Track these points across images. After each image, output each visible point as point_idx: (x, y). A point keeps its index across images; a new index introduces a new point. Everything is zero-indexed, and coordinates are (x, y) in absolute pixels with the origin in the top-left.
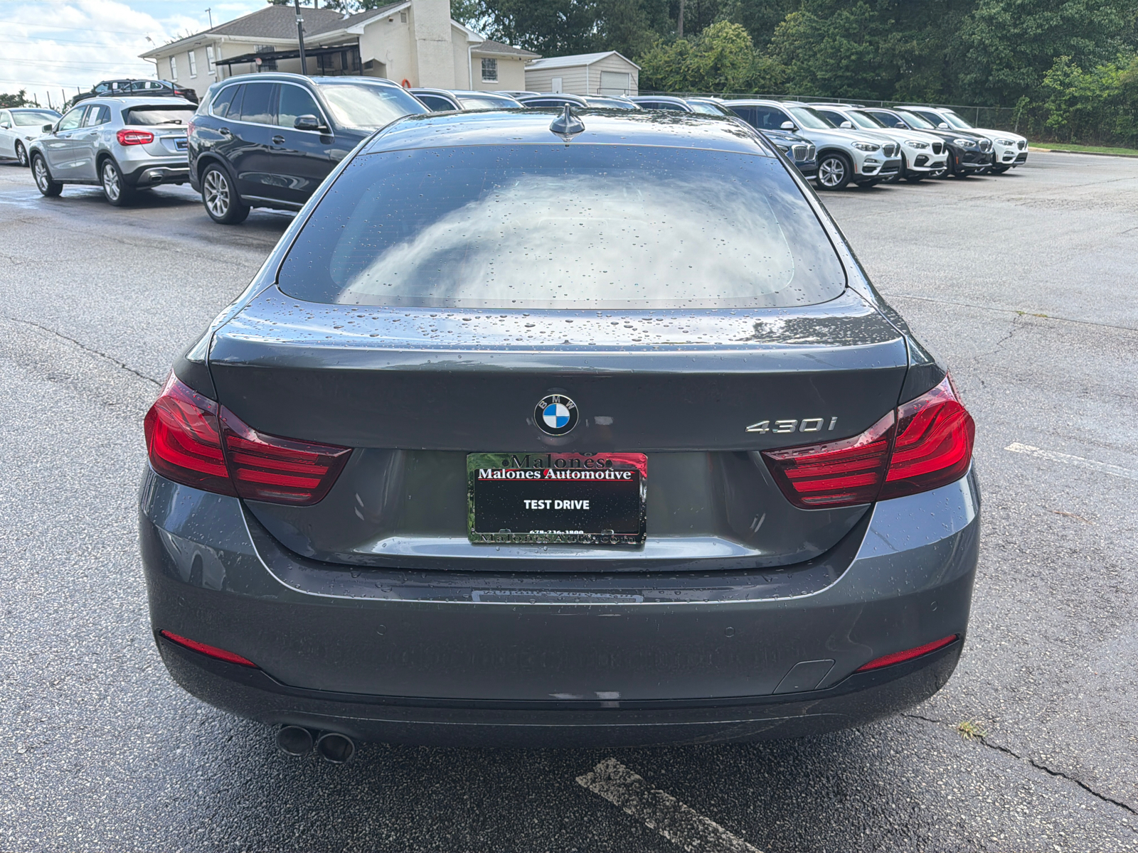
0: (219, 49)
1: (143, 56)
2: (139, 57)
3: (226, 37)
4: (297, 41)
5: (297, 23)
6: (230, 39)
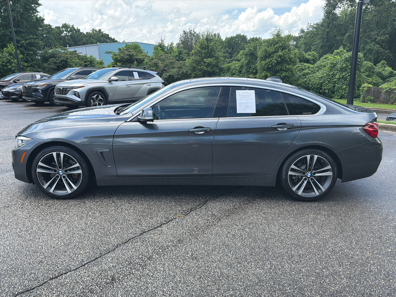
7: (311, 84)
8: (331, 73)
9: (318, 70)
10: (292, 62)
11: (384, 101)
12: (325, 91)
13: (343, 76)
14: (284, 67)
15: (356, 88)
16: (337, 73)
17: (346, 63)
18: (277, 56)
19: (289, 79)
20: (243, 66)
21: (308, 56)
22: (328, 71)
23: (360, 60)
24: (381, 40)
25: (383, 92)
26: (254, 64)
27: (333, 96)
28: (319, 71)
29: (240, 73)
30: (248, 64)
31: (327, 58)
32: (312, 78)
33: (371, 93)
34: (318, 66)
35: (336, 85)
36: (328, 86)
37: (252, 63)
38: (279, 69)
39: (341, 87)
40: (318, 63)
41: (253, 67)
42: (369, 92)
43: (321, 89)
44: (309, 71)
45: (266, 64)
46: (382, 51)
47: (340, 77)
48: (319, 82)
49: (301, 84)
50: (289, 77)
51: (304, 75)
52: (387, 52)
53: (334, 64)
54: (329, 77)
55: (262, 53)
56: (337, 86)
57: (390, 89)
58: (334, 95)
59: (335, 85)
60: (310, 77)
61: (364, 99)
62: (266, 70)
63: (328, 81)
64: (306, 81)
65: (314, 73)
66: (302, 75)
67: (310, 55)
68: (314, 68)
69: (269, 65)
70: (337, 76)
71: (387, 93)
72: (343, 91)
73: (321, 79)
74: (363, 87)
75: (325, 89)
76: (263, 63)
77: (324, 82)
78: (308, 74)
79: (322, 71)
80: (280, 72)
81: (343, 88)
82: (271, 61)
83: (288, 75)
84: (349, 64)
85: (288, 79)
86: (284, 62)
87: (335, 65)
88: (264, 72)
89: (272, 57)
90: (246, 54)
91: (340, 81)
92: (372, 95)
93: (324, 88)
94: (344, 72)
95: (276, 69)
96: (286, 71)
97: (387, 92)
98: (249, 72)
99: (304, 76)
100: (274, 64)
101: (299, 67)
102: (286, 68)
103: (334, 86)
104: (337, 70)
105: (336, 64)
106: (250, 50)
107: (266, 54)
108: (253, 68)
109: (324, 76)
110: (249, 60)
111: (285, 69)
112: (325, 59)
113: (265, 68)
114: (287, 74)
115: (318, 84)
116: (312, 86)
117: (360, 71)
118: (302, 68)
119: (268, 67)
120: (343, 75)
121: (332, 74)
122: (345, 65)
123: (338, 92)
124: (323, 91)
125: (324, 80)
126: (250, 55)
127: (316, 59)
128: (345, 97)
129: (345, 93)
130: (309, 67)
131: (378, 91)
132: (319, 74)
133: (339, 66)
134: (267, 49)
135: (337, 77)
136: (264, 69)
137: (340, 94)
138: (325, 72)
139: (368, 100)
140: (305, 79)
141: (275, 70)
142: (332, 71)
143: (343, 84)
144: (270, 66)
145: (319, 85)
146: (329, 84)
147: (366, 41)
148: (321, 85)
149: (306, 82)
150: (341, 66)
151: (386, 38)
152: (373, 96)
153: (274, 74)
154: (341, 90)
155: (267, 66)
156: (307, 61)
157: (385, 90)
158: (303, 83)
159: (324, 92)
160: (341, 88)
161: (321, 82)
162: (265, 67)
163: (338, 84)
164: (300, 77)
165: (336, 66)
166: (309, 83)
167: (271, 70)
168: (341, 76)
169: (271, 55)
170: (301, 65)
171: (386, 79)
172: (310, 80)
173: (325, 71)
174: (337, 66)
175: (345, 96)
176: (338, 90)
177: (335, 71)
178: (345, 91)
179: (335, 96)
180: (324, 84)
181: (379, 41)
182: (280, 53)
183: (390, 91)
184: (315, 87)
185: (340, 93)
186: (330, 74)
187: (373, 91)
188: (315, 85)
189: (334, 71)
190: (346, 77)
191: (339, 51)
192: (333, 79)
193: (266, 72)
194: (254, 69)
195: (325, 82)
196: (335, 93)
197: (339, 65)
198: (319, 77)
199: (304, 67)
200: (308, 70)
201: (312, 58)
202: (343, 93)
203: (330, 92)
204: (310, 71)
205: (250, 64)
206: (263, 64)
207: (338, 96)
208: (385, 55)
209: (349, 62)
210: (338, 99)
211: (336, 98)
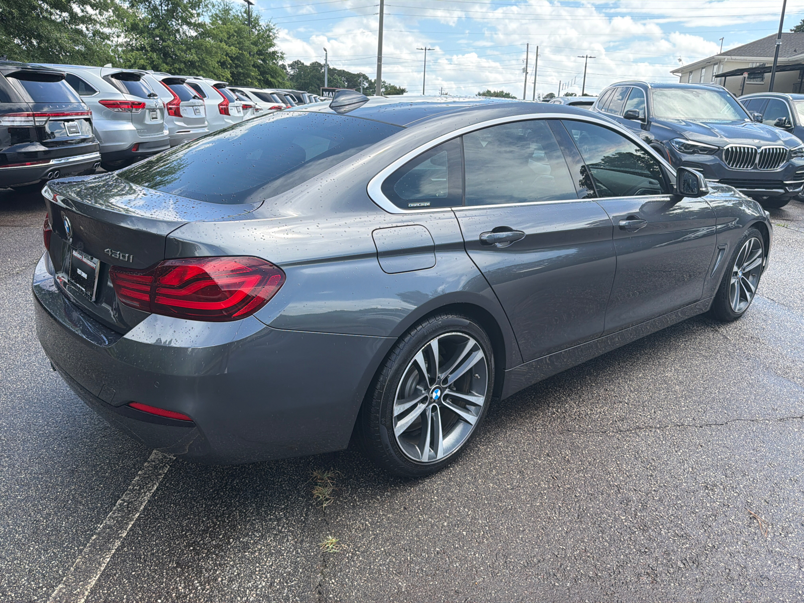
0: (722, 66)
1: (673, 72)
2: (671, 72)
3: (729, 57)
4: (772, 59)
5: (776, 46)
6: (732, 59)
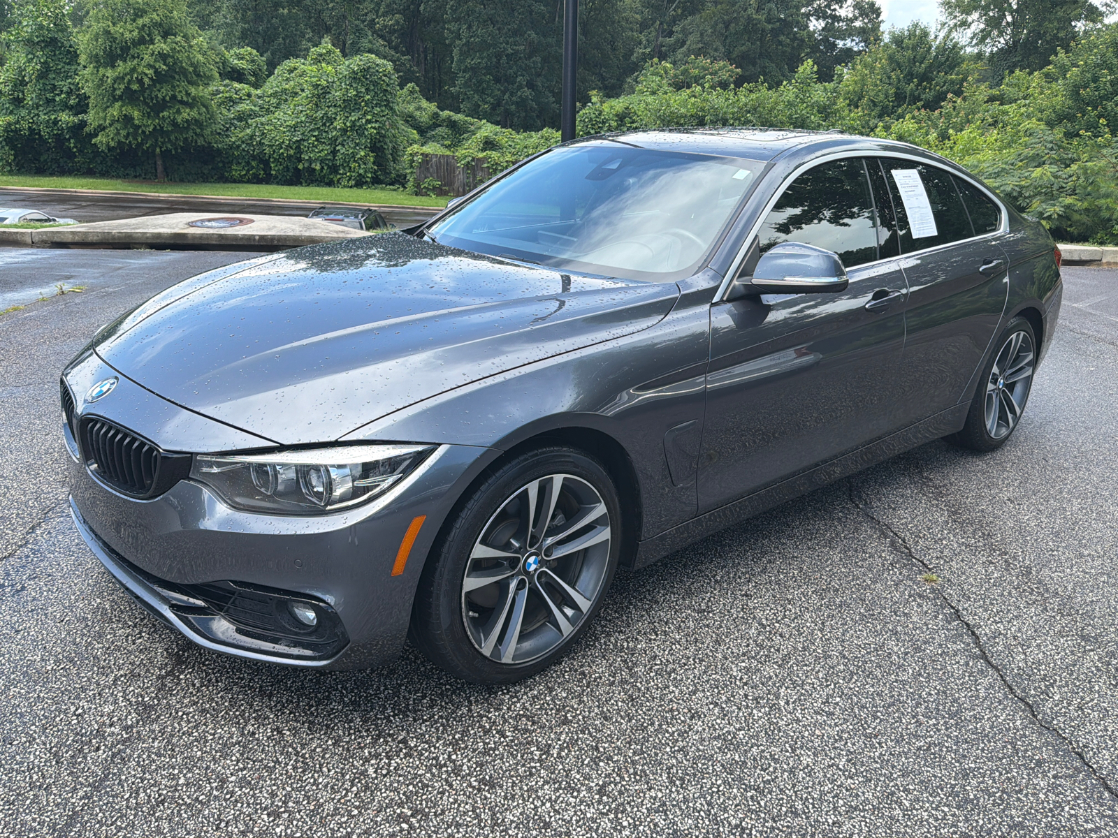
7: (269, 146)
8: (320, 114)
9: (279, 104)
10: (199, 76)
11: (464, 190)
12: (313, 166)
13: (354, 122)
14: (180, 91)
15: (390, 156)
16: (336, 114)
17: (354, 86)
18: (152, 55)
19: (202, 129)
20: (23, 83)
21: (236, 61)
22: (309, 106)
23: (389, 78)
24: (386, 26)
25: (459, 167)
26: (67, 78)
27: (335, 179)
28: (282, 107)
29: (18, 107)
30: (42, 75)
31: (295, 69)
32: (267, 127)
33: (431, 170)
34: (276, 92)
35: (337, 148)
36: (318, 152)
37: (58, 72)
38: (168, 98)
39: (353, 155)
40: (271, 85)
41: (65, 85)
42: (428, 169)
43: (300, 160)
44: (253, 108)
45: (118, 78)
46: (393, 56)
47: (345, 124)
48: (290, 140)
49: (241, 146)
50: (201, 124)
51: (240, 119)
52: (405, 59)
53: (323, 88)
54: (315, 124)
55: (97, 41)
56: (342, 152)
57: (473, 159)
58: (339, 177)
59: (335, 148)
60: (262, 124)
61: (418, 186)
62: (120, 98)
63: (314, 136)
64: (252, 137)
65: (268, 111)
66: (234, 119)
67: (242, 59)
68: (267, 99)
69: (130, 82)
70: (338, 124)
71: (468, 169)
72: (359, 166)
73: (295, 131)
74: (411, 154)
75: (310, 161)
76: (109, 75)
77: (304, 140)
78: (252, 115)
79: (292, 107)
80: (170, 108)
81: (359, 156)
82: (134, 70)
83: (197, 117)
84: (363, 90)
85: (198, 131)
86: (177, 77)
87: (326, 91)
88: (117, 105)
89: (133, 57)
90: (28, 40)
91: (349, 137)
92: (435, 175)
93: (307, 158)
94: (353, 111)
95: (156, 96)
96: (191, 106)
97: (467, 165)
98: (51, 104)
99: (241, 121)
100: (146, 80)
101: (218, 92)
102: (188, 94)
103: (334, 152)
104: (335, 106)
105: (328, 87)
106: (41, 27)
107: (111, 46)
108: (64, 89)
109: (301, 122)
110: (45, 62)
111: (185, 99)
112: (291, 71)
113: (118, 93)
114: (194, 114)
115: (289, 146)
116: (274, 151)
117: (391, 109)
118: (231, 97)
119: (127, 88)
120: (353, 119)
121: (323, 117)
122: (355, 93)
123: (347, 169)
124: (306, 165)
125: (303, 134)
126: (46, 46)
127: (260, 70)
128: (367, 182)
129: (366, 172)
130: (249, 95)
131: (447, 164)
132: (285, 116)
133: (337, 94)
134: (112, 29)
135: (338, 127)
136: (114, 97)
137: (353, 174)
138: (302, 111)
139: (428, 189)
140: (248, 131)
141: (152, 99)
142: (322, 109)
143: (357, 144)
144: (135, 87)
145: (291, 148)
146: (318, 145)
147: (357, 26)
148: (298, 148)
149: (251, 139)
150: (343, 95)
151: (397, 22)
152: (439, 178)
153: (152, 114)
154: (355, 161)
155: (122, 86)
156: (237, 75)
157: (463, 162)
158: (243, 142)
159: (309, 167)
160: (354, 157)
161: (297, 141)
162: (115, 90)
163: (343, 145)
164: (231, 124)
165: (329, 93)
166: (261, 143)
167: (138, 99)
168: (348, 124)
169: (131, 51)
170: (225, 86)
171: (427, 132)
172: (263, 134)
173: (300, 108)
174: (333, 93)
175: (368, 180)
176: (345, 162)
177: (329, 107)
178: (365, 164)
179: (340, 179)
180: (306, 144)
181: (381, 30)
182: (161, 46)
183: (473, 164)
184: (282, 153)
185: (354, 172)
186: (316, 118)
187: (436, 166)
188: (282, 148)
189: (327, 109)
190: (360, 126)
191: (324, 51)
192: (327, 132)
193: (122, 106)
194: (69, 93)
195: (307, 140)
196: (341, 172)
197: (336, 91)
198: (287, 123)
199: (236, 94)
200: (248, 102)
201: (250, 67)
202: (361, 171)
203: (326, 168)
204: (255, 106)
205: (52, 76)
206: (109, 80)
207: (349, 180)
208: (403, 68)
209: (362, 85)
210: (351, 187)
211: (345, 186)
